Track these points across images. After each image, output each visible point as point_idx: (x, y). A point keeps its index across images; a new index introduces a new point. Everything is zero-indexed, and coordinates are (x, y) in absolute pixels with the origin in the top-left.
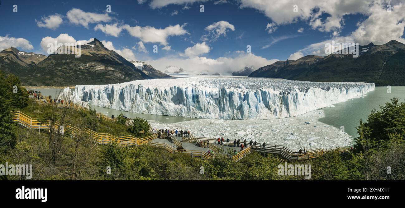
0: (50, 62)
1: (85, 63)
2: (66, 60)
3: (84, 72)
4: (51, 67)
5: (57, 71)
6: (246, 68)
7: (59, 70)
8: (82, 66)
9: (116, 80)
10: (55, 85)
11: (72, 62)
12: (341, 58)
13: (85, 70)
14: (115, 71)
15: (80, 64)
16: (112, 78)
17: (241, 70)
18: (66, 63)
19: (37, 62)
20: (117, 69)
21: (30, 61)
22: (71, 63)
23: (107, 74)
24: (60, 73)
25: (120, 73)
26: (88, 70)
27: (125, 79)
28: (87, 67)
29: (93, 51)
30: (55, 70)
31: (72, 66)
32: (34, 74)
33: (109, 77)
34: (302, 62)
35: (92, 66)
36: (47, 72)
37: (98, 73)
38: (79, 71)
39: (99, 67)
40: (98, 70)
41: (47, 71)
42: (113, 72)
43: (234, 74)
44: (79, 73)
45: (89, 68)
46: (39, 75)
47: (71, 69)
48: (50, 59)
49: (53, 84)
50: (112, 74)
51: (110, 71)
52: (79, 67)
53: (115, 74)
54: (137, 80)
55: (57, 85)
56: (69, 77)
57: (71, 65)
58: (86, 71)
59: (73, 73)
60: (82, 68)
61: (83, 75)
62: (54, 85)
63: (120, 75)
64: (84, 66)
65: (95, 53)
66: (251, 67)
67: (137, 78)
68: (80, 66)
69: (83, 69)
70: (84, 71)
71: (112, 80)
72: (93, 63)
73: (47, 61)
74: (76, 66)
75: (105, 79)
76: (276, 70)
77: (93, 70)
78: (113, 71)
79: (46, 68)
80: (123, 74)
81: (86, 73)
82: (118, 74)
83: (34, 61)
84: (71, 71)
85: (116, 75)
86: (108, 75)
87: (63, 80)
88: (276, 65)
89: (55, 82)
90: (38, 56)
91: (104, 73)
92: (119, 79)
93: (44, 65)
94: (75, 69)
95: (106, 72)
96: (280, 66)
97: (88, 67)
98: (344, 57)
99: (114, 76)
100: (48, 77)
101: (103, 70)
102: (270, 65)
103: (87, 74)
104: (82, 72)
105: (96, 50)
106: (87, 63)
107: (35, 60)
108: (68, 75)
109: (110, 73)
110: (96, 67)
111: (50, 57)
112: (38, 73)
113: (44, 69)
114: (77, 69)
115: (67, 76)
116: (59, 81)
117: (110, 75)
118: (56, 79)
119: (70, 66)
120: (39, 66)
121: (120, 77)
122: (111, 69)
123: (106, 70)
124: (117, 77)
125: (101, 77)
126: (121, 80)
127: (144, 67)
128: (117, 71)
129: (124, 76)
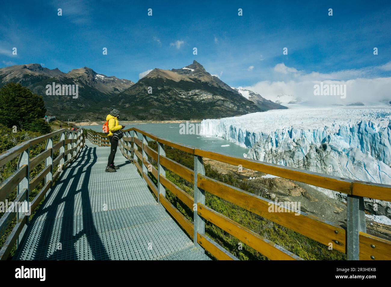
0: (141, 88)
1: (187, 90)
2: (163, 86)
3: (187, 102)
4: (143, 95)
5: (151, 100)
7: (154, 98)
8: (184, 95)
9: (228, 112)
10: (153, 118)
11: (171, 89)
13: (188, 99)
14: (225, 100)
15: (181, 92)
16: (223, 109)
18: (163, 91)
19: (122, 89)
21: (112, 87)
22: (169, 90)
23: (216, 104)
24: (156, 103)
25: (232, 103)
26: (192, 99)
27: (239, 110)
28: (190, 96)
29: (193, 76)
30: (150, 99)
31: (171, 94)
32: (120, 104)
33: (218, 108)
35: (196, 95)
36: (138, 102)
37: (204, 103)
38: (181, 101)
39: (206, 95)
40: (203, 100)
41: (138, 100)
42: (224, 102)
44: (180, 103)
45: (193, 97)
46: (127, 105)
47: (171, 98)
48: (142, 85)
49: (150, 117)
50: (222, 105)
51: (220, 101)
52: (179, 96)
53: (226, 104)
54: (257, 111)
55: (155, 118)
56: (169, 109)
57: (169, 93)
58: (189, 101)
59: (173, 104)
60: (184, 97)
61: (185, 105)
62: (151, 119)
63: (231, 106)
64: (186, 95)
65: (196, 79)
67: (254, 110)
68: (181, 95)
69: (186, 98)
70: (186, 100)
71: (223, 112)
72: (197, 91)
73: (137, 88)
74: (176, 94)
75: (214, 111)
77: (197, 99)
78: (223, 100)
79: (137, 96)
80: (235, 105)
81: (189, 103)
82: (229, 104)
83: (117, 88)
84: (170, 101)
85: (227, 106)
86: (218, 106)
87: (161, 111)
89: (151, 114)
90: (122, 82)
91: (211, 103)
92: (231, 111)
93: (134, 92)
94: (175, 98)
95: (215, 102)
97: (192, 95)
99: (225, 107)
100: (141, 108)
101: (210, 99)
103: (190, 105)
104: (184, 102)
105: (196, 75)
106: (191, 90)
107: (119, 86)
108: (166, 105)
109: (219, 103)
110: (201, 96)
111: (141, 83)
112: (126, 103)
113: (134, 97)
114: (177, 98)
115: (166, 107)
116: (157, 113)
117: (219, 106)
118: (152, 111)
119: (168, 95)
120: (127, 93)
121: (232, 108)
122: (220, 98)
123: (213, 98)
124: (229, 108)
125: (209, 108)
126: (234, 112)
127: (250, 96)
128: (228, 101)
129: (237, 107)
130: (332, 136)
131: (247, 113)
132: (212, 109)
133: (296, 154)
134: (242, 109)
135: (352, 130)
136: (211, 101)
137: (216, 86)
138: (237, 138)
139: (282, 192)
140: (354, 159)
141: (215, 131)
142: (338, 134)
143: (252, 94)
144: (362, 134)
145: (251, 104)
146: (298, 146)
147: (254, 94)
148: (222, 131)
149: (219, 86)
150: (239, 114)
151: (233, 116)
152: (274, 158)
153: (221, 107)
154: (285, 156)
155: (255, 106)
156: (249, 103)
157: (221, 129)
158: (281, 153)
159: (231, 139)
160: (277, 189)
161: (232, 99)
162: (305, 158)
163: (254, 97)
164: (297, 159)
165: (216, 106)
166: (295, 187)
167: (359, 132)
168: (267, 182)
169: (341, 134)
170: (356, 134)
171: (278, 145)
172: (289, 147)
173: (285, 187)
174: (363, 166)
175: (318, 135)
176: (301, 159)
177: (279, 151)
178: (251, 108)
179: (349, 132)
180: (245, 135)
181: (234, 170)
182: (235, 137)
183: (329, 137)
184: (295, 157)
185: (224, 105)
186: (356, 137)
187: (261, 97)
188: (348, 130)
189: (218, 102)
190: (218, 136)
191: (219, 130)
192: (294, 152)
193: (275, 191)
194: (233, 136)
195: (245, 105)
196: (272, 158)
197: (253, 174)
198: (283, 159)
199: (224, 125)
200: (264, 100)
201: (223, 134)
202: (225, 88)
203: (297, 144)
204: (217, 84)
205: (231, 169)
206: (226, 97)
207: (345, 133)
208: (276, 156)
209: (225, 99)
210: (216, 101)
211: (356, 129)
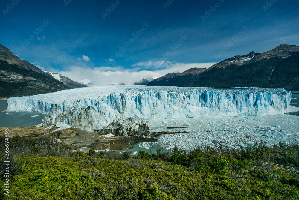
6: (143, 79)
9: (41, 90)
12: (224, 68)
16: (35, 88)
17: (140, 81)
20: (39, 79)
23: (27, 84)
25: (44, 83)
27: (51, 89)
33: (31, 87)
34: (188, 73)
37: (14, 83)
39: (15, 76)
40: (12, 80)
43: (136, 84)
50: (34, 85)
51: (32, 81)
53: (38, 84)
54: (66, 89)
63: (43, 85)
66: (147, 79)
67: (63, 88)
71: (36, 90)
72: (3, 72)
75: (26, 89)
76: (167, 81)
77: (4, 79)
78: (35, 81)
80: (47, 84)
82: (42, 84)
86: (30, 85)
88: (167, 77)
91: (22, 83)
92: (44, 89)
95: (26, 83)
96: (169, 77)
98: (226, 67)
99: (38, 86)
101: (21, 79)
102: (162, 77)
109: (31, 83)
110: (10, 76)
117: (31, 85)
121: (44, 87)
122: (31, 79)
123: (25, 79)
124: (42, 87)
125: (19, 87)
126: (46, 90)
127: (61, 78)
128: (40, 81)
129: (49, 86)
130: (100, 101)
131: (58, 90)
132: (24, 88)
133: (74, 114)
134: (53, 87)
135: (108, 97)
136: (22, 81)
137: (27, 69)
138: (44, 109)
139: (65, 137)
140: (101, 112)
141: (24, 106)
142: (102, 100)
143: (62, 77)
144: (112, 99)
145: (61, 84)
146: (75, 109)
147: (63, 77)
148: (32, 105)
149: (31, 69)
150: (51, 91)
151: (46, 93)
152: (61, 118)
153: (33, 86)
154: (68, 116)
155: (65, 86)
156: (60, 83)
157: (30, 104)
158: (66, 115)
159: (40, 111)
160: (62, 136)
161: (44, 80)
162: (79, 115)
163: (64, 79)
164: (74, 116)
165: (27, 85)
166: (73, 132)
167: (110, 98)
168: (56, 134)
169: (103, 100)
170: (109, 99)
171: (64, 110)
172: (70, 110)
173: (67, 133)
174: (104, 114)
175: (94, 101)
176: (77, 116)
177: (65, 113)
178: (61, 87)
179: (107, 99)
180: (50, 107)
181: (31, 132)
182: (43, 108)
183: (98, 102)
184: (73, 115)
185: (36, 85)
186: (110, 101)
187: (69, 79)
188: (106, 98)
189: (29, 82)
190: (27, 110)
191: (28, 105)
192: (72, 113)
193: (61, 138)
194: (41, 108)
195: (56, 85)
196: (60, 118)
197: (46, 131)
198: (67, 118)
199: (32, 101)
200: (72, 81)
201: (32, 108)
202: (36, 71)
203: (75, 108)
204: (28, 67)
205: (28, 132)
206: (38, 79)
207: (105, 99)
208: (63, 117)
209: (37, 80)
210: (28, 81)
211: (109, 97)
